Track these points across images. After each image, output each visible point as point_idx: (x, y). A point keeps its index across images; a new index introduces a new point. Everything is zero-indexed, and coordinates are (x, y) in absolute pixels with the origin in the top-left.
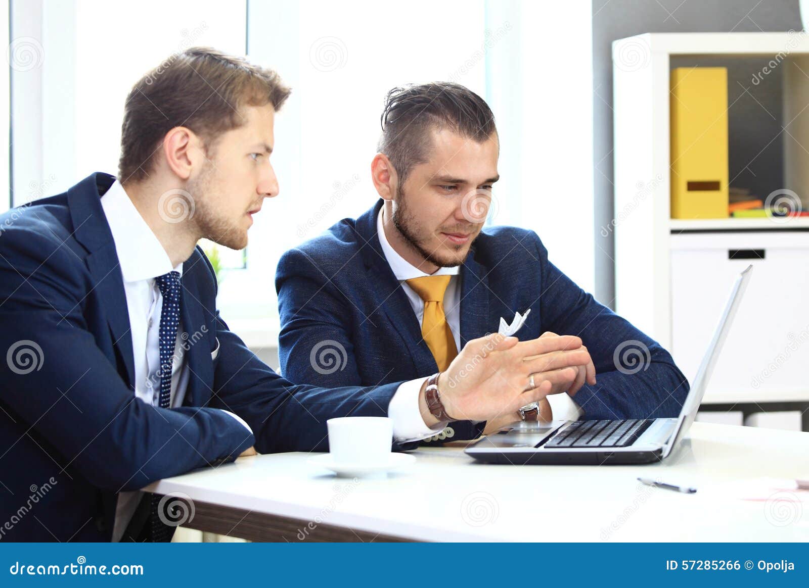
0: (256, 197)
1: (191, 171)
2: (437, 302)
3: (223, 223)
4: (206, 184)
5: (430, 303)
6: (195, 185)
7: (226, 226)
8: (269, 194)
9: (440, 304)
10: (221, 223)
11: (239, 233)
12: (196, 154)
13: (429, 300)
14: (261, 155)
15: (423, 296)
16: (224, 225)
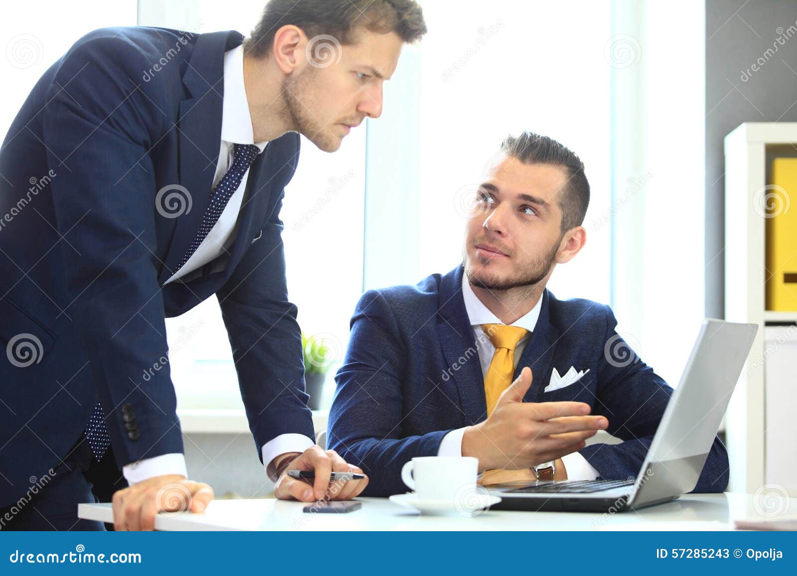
0: (353, 112)
1: (294, 69)
2: (508, 350)
3: (311, 125)
4: (304, 85)
5: (501, 349)
6: (294, 82)
7: (313, 128)
8: (369, 115)
9: (510, 352)
10: (308, 125)
11: (325, 138)
12: (302, 55)
13: (500, 346)
14: (368, 76)
15: (495, 342)
16: (311, 127)
